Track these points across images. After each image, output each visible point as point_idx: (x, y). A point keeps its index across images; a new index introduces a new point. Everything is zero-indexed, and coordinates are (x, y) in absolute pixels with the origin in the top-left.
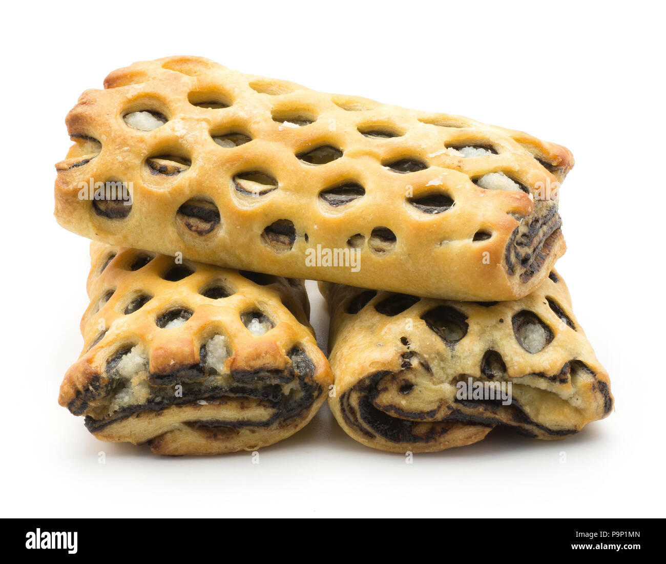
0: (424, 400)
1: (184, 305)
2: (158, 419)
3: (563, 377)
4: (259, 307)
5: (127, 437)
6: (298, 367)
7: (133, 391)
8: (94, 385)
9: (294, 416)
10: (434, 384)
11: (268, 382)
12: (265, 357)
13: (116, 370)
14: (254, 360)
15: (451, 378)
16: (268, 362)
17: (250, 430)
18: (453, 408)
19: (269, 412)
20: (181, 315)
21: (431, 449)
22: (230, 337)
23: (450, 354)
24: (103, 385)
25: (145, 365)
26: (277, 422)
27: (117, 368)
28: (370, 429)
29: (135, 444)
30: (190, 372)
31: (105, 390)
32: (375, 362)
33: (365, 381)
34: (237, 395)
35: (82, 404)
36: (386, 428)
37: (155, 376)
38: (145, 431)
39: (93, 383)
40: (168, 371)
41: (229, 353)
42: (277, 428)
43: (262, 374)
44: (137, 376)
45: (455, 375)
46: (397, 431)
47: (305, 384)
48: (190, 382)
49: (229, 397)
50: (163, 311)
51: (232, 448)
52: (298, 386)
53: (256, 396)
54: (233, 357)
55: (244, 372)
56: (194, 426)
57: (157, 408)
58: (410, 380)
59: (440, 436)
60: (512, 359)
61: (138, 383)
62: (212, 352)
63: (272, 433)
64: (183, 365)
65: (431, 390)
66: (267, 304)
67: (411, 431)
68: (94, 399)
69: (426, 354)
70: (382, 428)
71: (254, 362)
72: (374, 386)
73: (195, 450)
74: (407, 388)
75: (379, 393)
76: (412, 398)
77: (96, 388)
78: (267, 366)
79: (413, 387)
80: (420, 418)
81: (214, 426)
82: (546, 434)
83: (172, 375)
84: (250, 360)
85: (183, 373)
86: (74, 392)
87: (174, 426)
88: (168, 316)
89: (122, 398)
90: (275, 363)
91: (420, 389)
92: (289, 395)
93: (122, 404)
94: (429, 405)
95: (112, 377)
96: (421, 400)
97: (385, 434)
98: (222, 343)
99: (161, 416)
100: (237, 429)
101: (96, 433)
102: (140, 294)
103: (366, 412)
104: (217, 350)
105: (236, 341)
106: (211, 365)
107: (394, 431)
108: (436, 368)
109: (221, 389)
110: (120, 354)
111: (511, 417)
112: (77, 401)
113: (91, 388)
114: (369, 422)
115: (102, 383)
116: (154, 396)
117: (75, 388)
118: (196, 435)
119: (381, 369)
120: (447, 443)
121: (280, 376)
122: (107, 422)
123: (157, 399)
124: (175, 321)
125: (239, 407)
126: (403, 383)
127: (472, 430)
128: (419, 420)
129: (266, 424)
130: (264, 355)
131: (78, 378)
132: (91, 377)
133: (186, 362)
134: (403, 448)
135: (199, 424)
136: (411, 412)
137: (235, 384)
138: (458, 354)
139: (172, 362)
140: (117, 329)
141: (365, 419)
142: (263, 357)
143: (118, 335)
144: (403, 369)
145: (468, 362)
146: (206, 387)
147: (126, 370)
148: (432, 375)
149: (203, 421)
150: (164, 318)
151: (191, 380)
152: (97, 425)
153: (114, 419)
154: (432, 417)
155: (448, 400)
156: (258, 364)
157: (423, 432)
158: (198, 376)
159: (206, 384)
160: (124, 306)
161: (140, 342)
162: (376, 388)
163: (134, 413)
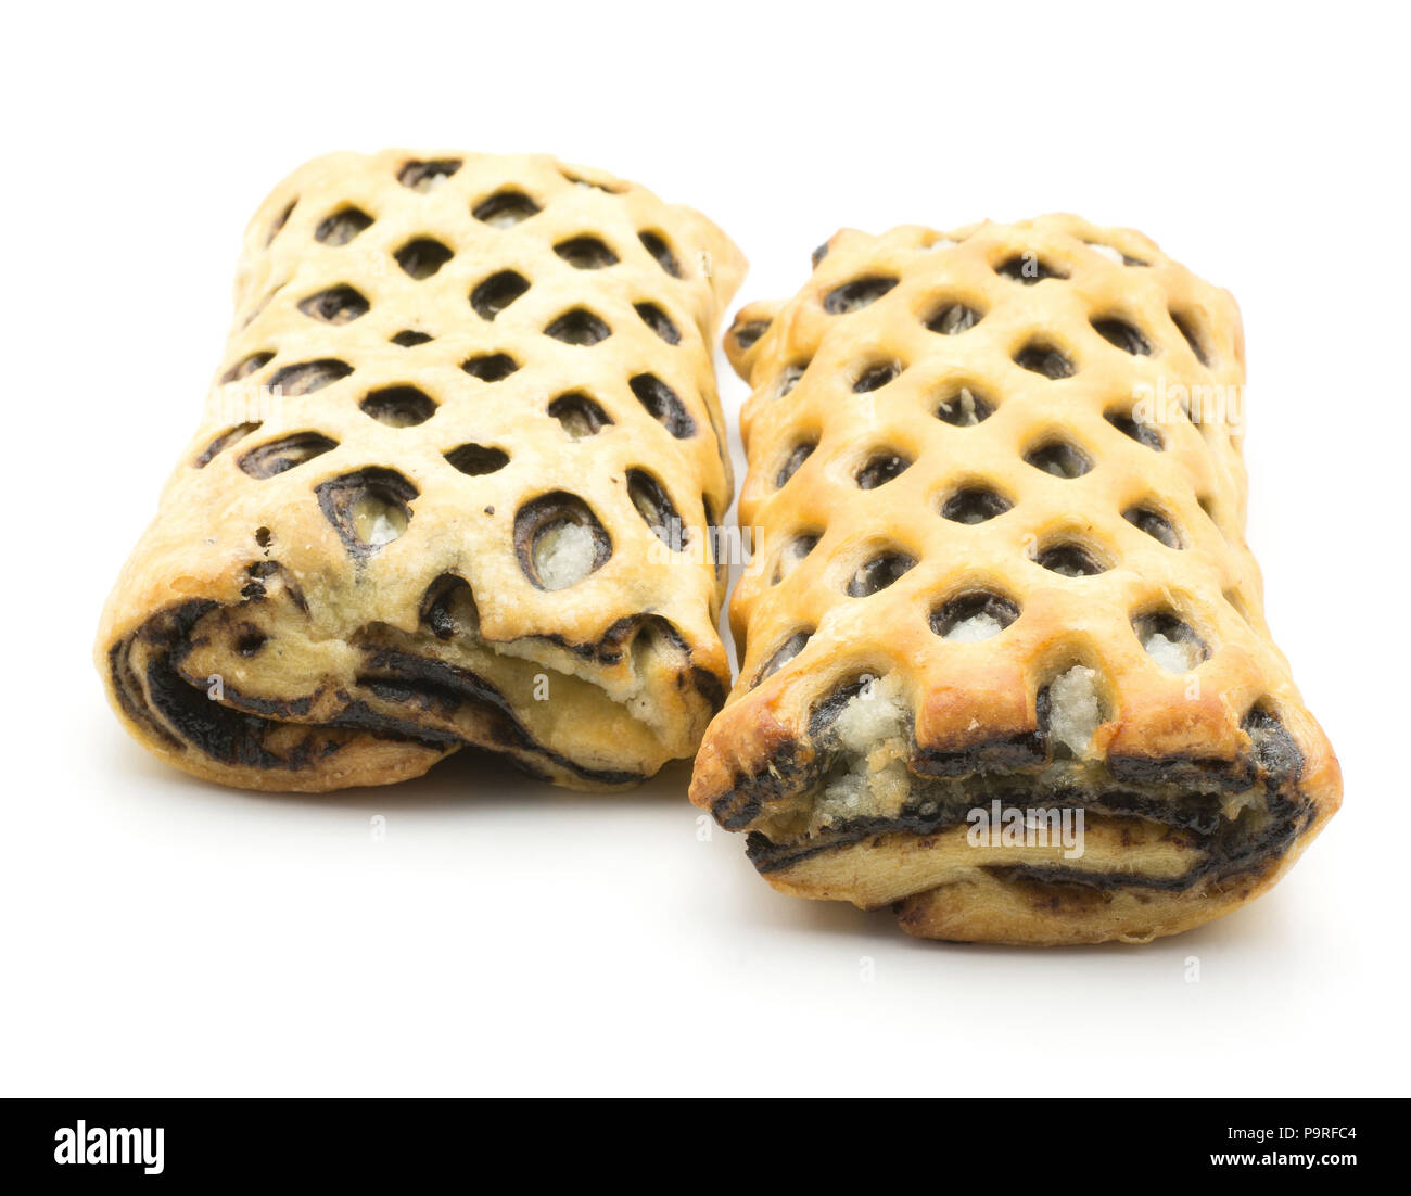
0: (286, 673)
1: (996, 585)
2: (923, 854)
3: (609, 650)
4: (1172, 602)
5: (844, 890)
6: (1264, 756)
7: (869, 783)
8: (780, 762)
9: (1243, 871)
10: (311, 639)
11: (1192, 787)
12: (1192, 729)
13: (833, 730)
14: (1166, 733)
15: (351, 630)
16: (1199, 741)
17: (1137, 896)
18: (349, 697)
19: (1186, 858)
20: (987, 609)
21: (304, 786)
22: (1108, 673)
23: (354, 574)
24: (801, 765)
25: (900, 723)
26: (1204, 880)
27: (834, 725)
28: (172, 729)
29: (864, 909)
30: (1012, 750)
31: (806, 776)
32: (186, 578)
33: (163, 619)
34: (1117, 812)
35: (746, 806)
36: (206, 729)
37: (928, 754)
38: (889, 879)
39: (779, 758)
40: (960, 745)
41: (1103, 711)
42: (1201, 896)
43: (1181, 767)
44: (883, 750)
45: (361, 622)
46: (231, 738)
47: (1280, 797)
48: (1007, 773)
49: (1097, 815)
50: (945, 596)
51: (1091, 934)
52: (1262, 801)
53: (1159, 818)
54: (1116, 722)
55: (1141, 761)
56: (1006, 876)
57: (925, 827)
58: (260, 626)
59: (321, 758)
60: (493, 599)
61: (883, 764)
62: (1062, 706)
63: (1187, 905)
64: (998, 733)
65: (304, 651)
66: (1190, 598)
67: (262, 740)
68: (778, 795)
69: (301, 570)
70: (198, 728)
71: (1167, 738)
72: (182, 633)
73: (1003, 933)
74: (251, 643)
75: (191, 648)
76: (260, 667)
77: (785, 771)
78: (1195, 750)
79: (265, 642)
80: (277, 712)
81: (1053, 879)
82: (575, 776)
83: (969, 755)
84: (1156, 734)
85: (994, 751)
86: (731, 776)
87: (961, 872)
88: (957, 609)
89: (842, 797)
90: (1214, 745)
91: (280, 647)
92: (1235, 821)
93: (842, 812)
94: (299, 686)
95: (821, 746)
96: (281, 674)
97: (204, 743)
98: (1089, 687)
99: (931, 848)
100: (1109, 891)
101: (772, 875)
102: (882, 548)
103: (163, 688)
104: (1076, 701)
105: (1123, 683)
106: (1060, 737)
107: (225, 739)
108: (318, 603)
109: (1080, 795)
110: (843, 692)
111: (486, 731)
112: (735, 798)
113: (773, 770)
114: (170, 713)
115: (800, 760)
116: (920, 799)
117: (734, 767)
118: (1009, 898)
119: (195, 594)
120: (338, 775)
121: (1222, 776)
122: (801, 850)
123: (927, 805)
124: (973, 621)
125: (1119, 839)
126: (244, 630)
127: (393, 752)
128: (276, 716)
129: (1177, 885)
130: (1190, 723)
131: (743, 744)
132: (776, 745)
133: (1006, 727)
134: (243, 776)
135: (1020, 872)
136: (256, 697)
137: (1113, 786)
138: (372, 576)
139: (974, 725)
140: (838, 631)
141: (160, 703)
142: (1188, 728)
143: (839, 647)
144: (246, 599)
145: (391, 597)
146: (1045, 787)
147: (855, 731)
148: (309, 618)
149: (1029, 867)
150: (947, 613)
151: (1010, 768)
152: (776, 857)
153: (819, 845)
154: (302, 713)
155: (340, 678)
156: (1176, 743)
157: (285, 746)
158: (1030, 760)
159: (1044, 780)
160: (847, 575)
161: (893, 669)
162: (187, 637)
163: (868, 834)
